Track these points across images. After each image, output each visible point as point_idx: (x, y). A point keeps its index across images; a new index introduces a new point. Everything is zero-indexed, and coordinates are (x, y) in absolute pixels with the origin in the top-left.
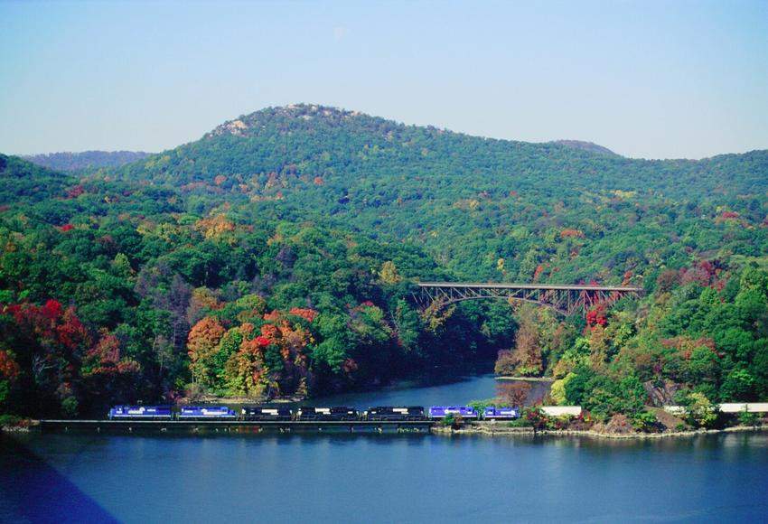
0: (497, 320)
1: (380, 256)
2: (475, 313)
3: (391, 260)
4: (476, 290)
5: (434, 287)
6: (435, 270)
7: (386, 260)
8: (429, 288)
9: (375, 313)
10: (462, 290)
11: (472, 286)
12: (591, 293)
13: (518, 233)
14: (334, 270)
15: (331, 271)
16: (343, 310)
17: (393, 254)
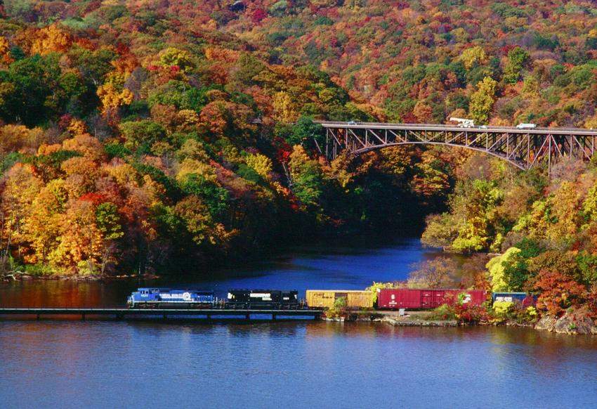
0: (432, 175)
1: (271, 85)
2: (400, 165)
3: (285, 90)
4: (402, 132)
5: (344, 129)
6: (348, 105)
7: (279, 90)
8: (336, 130)
9: (260, 164)
10: (381, 133)
11: (396, 127)
12: (560, 139)
13: (469, 56)
14: (205, 104)
15: (201, 104)
16: (213, 157)
17: (289, 81)
